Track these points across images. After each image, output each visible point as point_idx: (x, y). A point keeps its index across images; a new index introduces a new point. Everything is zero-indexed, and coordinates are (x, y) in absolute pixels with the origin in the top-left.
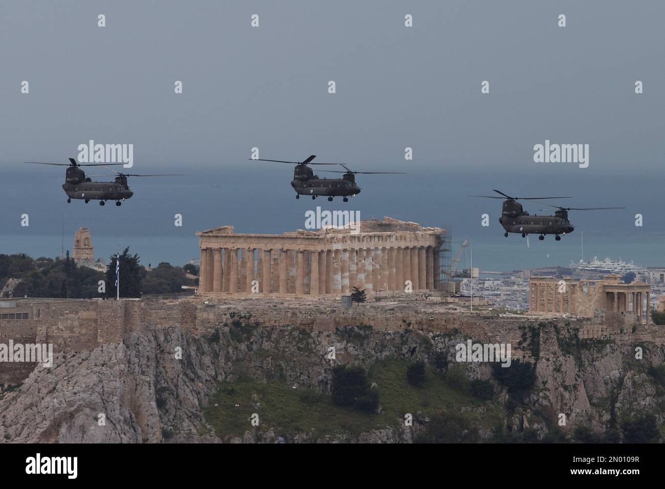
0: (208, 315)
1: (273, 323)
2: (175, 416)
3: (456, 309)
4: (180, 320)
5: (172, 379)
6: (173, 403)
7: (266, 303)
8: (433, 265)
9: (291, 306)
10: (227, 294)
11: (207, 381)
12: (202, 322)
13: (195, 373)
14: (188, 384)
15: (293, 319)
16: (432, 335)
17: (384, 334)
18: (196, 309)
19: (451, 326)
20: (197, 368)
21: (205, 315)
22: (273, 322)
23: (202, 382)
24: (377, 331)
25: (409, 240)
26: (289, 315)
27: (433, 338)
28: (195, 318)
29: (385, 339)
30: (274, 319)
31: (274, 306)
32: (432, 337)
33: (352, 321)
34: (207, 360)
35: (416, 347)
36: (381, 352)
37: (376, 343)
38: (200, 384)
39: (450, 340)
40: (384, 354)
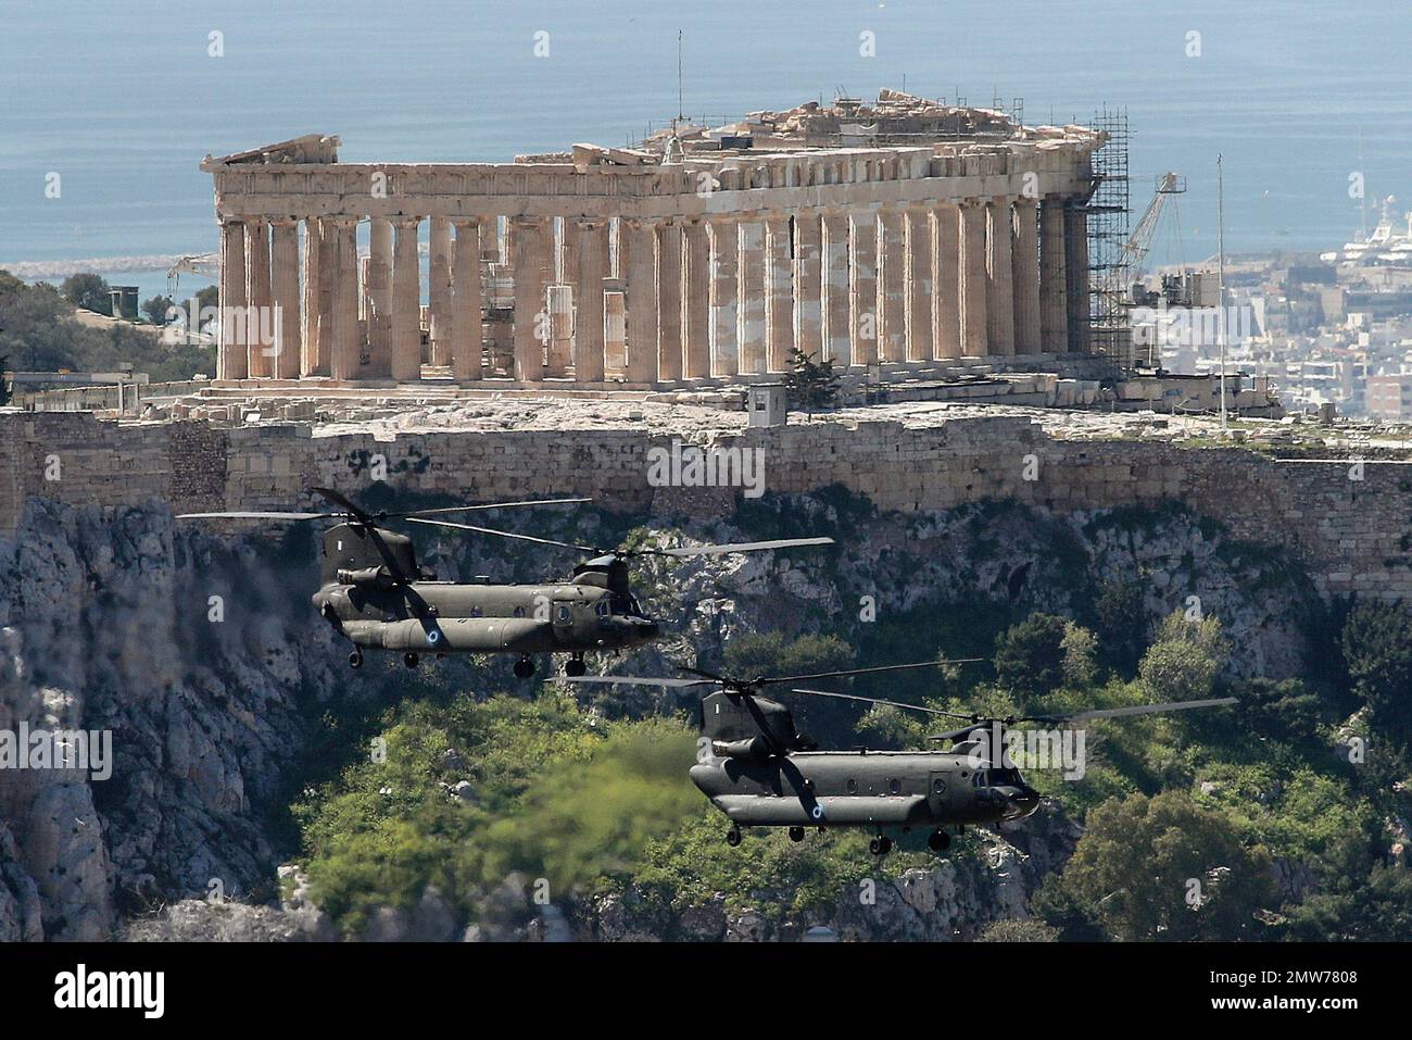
0: (270, 465)
1: (504, 488)
2: (160, 836)
3: (1164, 424)
4: (167, 484)
5: (146, 702)
6: (150, 787)
7: (470, 416)
8: (1063, 264)
9: (563, 427)
10: (322, 384)
11: (270, 703)
12: (248, 489)
13: (229, 678)
14: (207, 718)
15: (577, 473)
16: (1086, 522)
17: (911, 521)
18: (225, 444)
19: (1151, 488)
20: (236, 660)
21: (258, 465)
22: (506, 483)
23: (252, 709)
24: (882, 508)
25: (976, 170)
26: (565, 457)
27: (1090, 531)
28: (223, 475)
29: (915, 537)
30: (509, 474)
31: (504, 425)
32: (1085, 529)
33: (795, 476)
34: (271, 629)
35: (1029, 564)
36: (900, 585)
37: (884, 552)
38: (248, 717)
39: (1151, 537)
40: (915, 592)
